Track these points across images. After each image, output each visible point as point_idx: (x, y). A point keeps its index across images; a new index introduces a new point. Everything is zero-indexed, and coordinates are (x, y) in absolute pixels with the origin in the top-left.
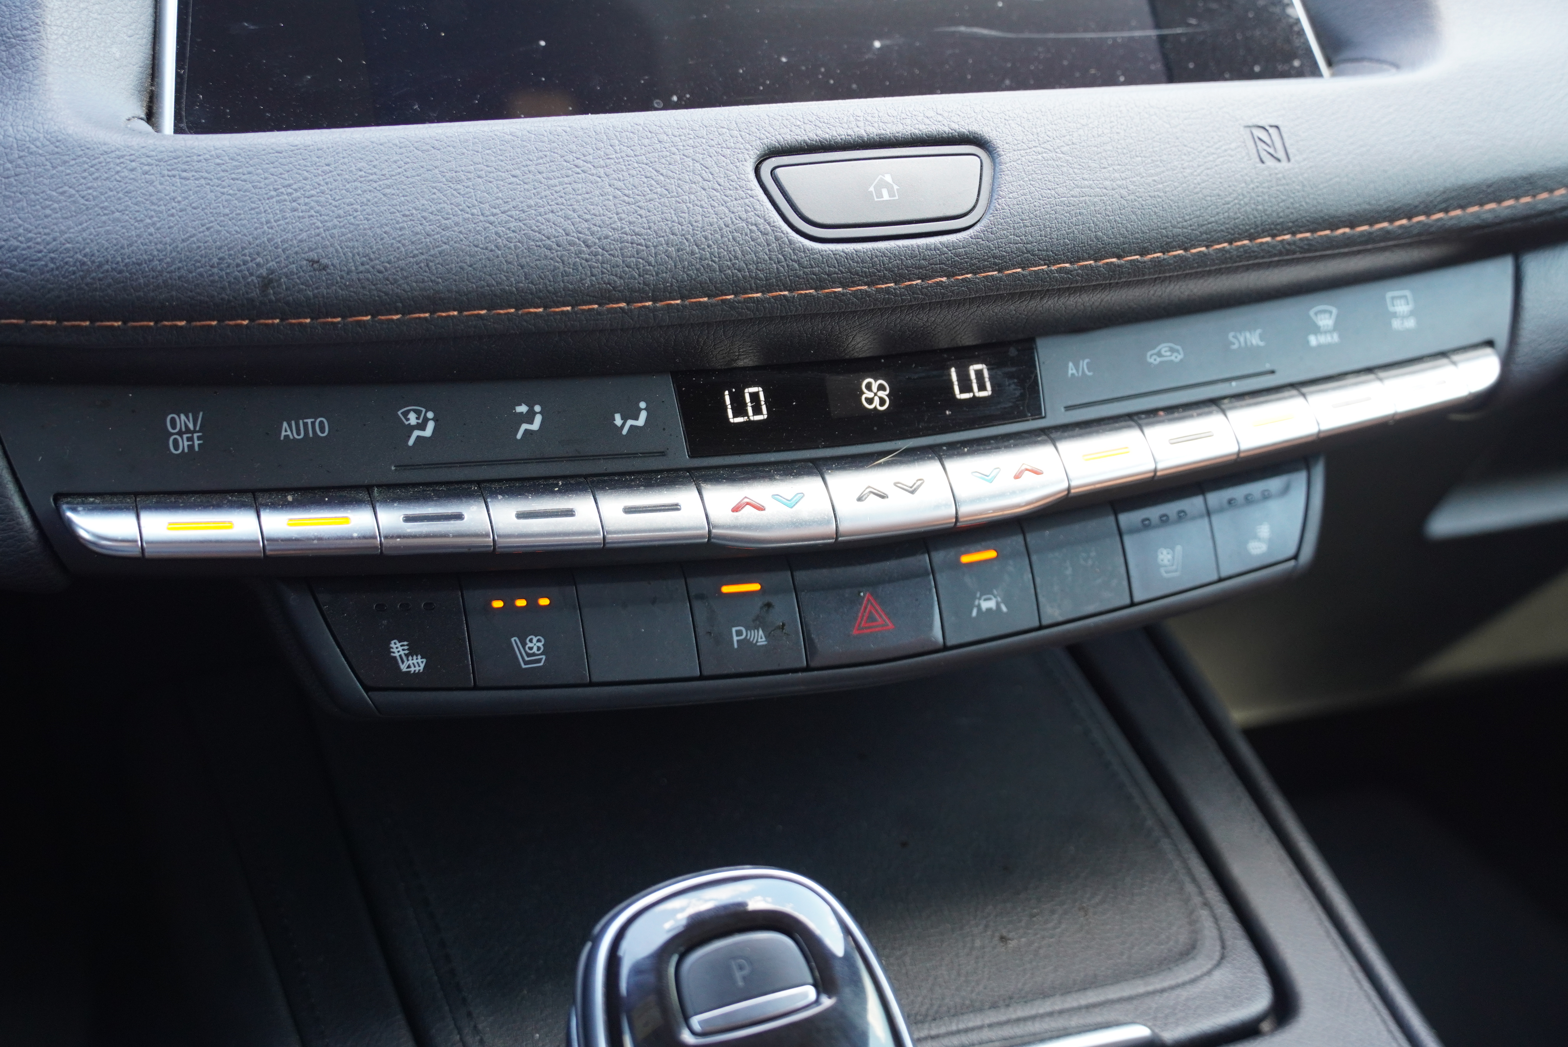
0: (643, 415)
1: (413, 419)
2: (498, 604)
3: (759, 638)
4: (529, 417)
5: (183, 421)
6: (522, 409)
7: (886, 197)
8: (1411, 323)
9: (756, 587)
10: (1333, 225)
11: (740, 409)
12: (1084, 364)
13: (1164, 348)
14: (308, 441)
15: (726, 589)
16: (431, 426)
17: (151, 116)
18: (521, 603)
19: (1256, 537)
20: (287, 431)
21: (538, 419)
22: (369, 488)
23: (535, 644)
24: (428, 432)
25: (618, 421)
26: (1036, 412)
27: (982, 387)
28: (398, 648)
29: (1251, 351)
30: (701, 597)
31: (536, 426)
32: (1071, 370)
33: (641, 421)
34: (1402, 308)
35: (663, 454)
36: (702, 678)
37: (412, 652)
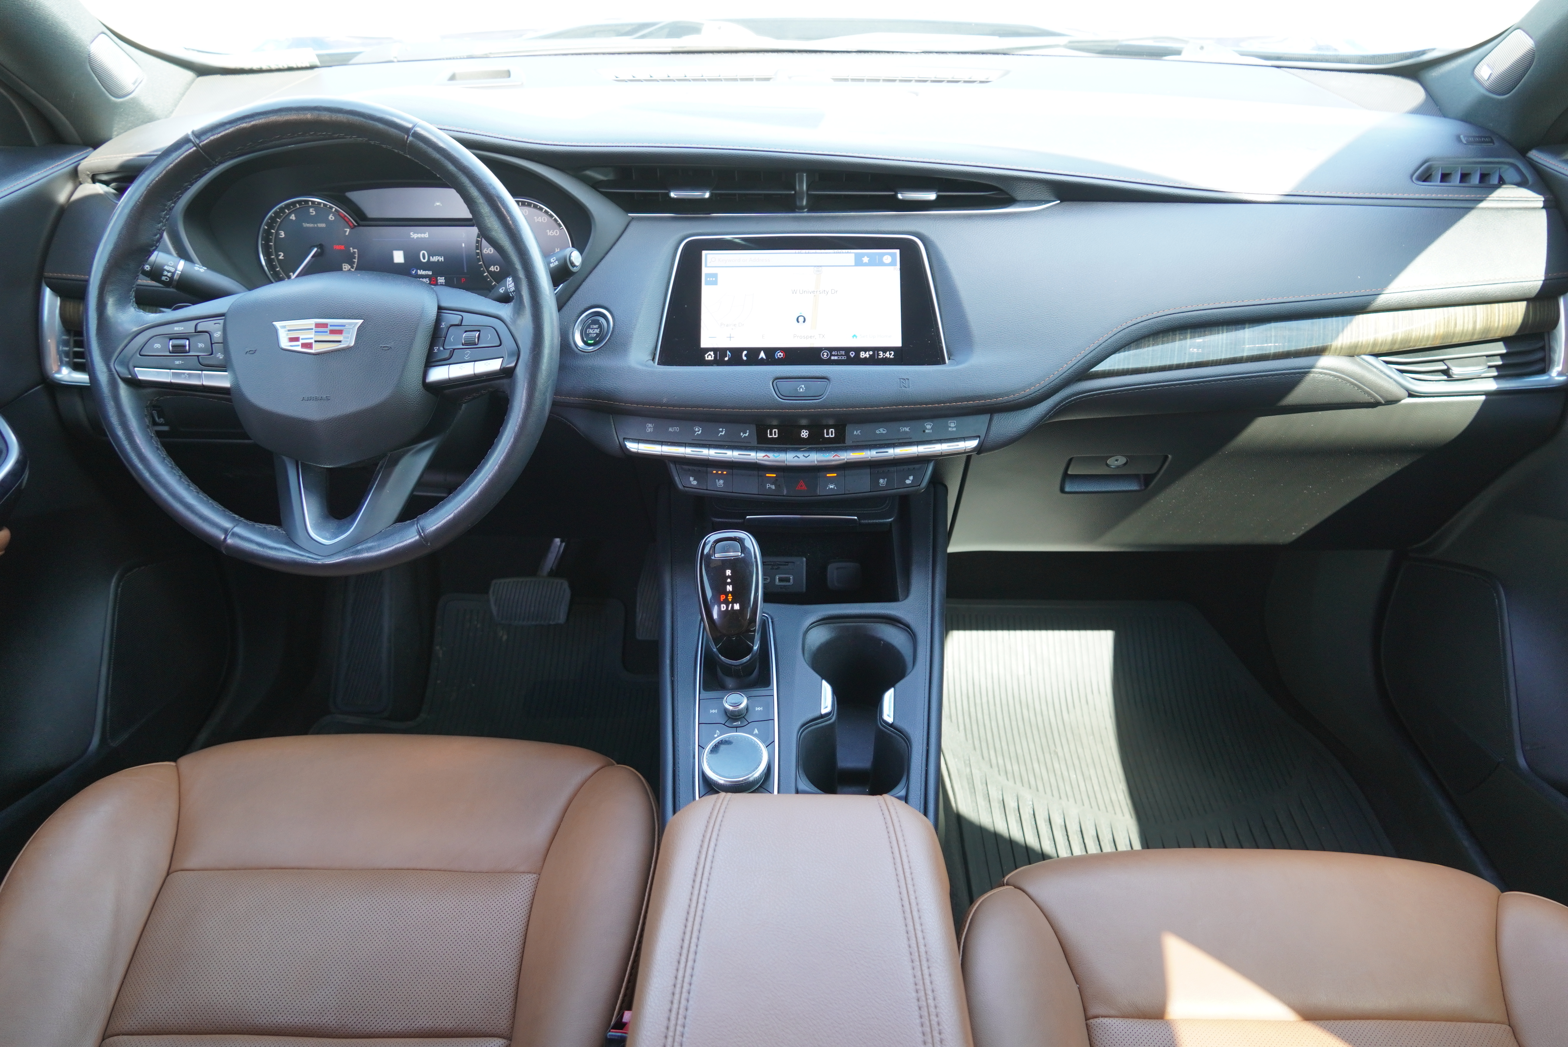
0: (748, 433)
1: (697, 429)
2: (714, 472)
3: (773, 487)
4: (722, 432)
5: (650, 425)
6: (721, 429)
7: (801, 390)
8: (955, 429)
9: (775, 475)
10: (921, 404)
11: (771, 434)
12: (859, 432)
13: (881, 430)
14: (675, 432)
15: (767, 475)
16: (700, 431)
17: (653, 359)
18: (720, 472)
19: (908, 479)
20: (670, 429)
21: (724, 432)
22: (686, 443)
23: (721, 482)
24: (700, 433)
25: (742, 434)
26: (844, 442)
27: (832, 435)
28: (691, 479)
29: (906, 432)
30: (761, 476)
31: (723, 434)
32: (855, 433)
33: (747, 435)
34: (952, 425)
35: (750, 443)
36: (758, 494)
37: (694, 480)
